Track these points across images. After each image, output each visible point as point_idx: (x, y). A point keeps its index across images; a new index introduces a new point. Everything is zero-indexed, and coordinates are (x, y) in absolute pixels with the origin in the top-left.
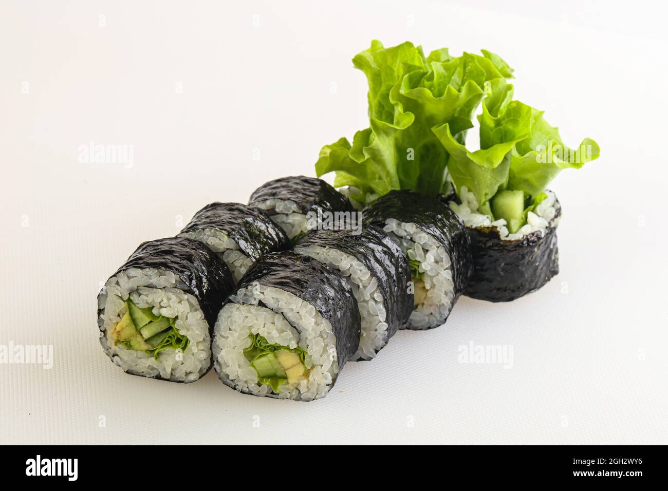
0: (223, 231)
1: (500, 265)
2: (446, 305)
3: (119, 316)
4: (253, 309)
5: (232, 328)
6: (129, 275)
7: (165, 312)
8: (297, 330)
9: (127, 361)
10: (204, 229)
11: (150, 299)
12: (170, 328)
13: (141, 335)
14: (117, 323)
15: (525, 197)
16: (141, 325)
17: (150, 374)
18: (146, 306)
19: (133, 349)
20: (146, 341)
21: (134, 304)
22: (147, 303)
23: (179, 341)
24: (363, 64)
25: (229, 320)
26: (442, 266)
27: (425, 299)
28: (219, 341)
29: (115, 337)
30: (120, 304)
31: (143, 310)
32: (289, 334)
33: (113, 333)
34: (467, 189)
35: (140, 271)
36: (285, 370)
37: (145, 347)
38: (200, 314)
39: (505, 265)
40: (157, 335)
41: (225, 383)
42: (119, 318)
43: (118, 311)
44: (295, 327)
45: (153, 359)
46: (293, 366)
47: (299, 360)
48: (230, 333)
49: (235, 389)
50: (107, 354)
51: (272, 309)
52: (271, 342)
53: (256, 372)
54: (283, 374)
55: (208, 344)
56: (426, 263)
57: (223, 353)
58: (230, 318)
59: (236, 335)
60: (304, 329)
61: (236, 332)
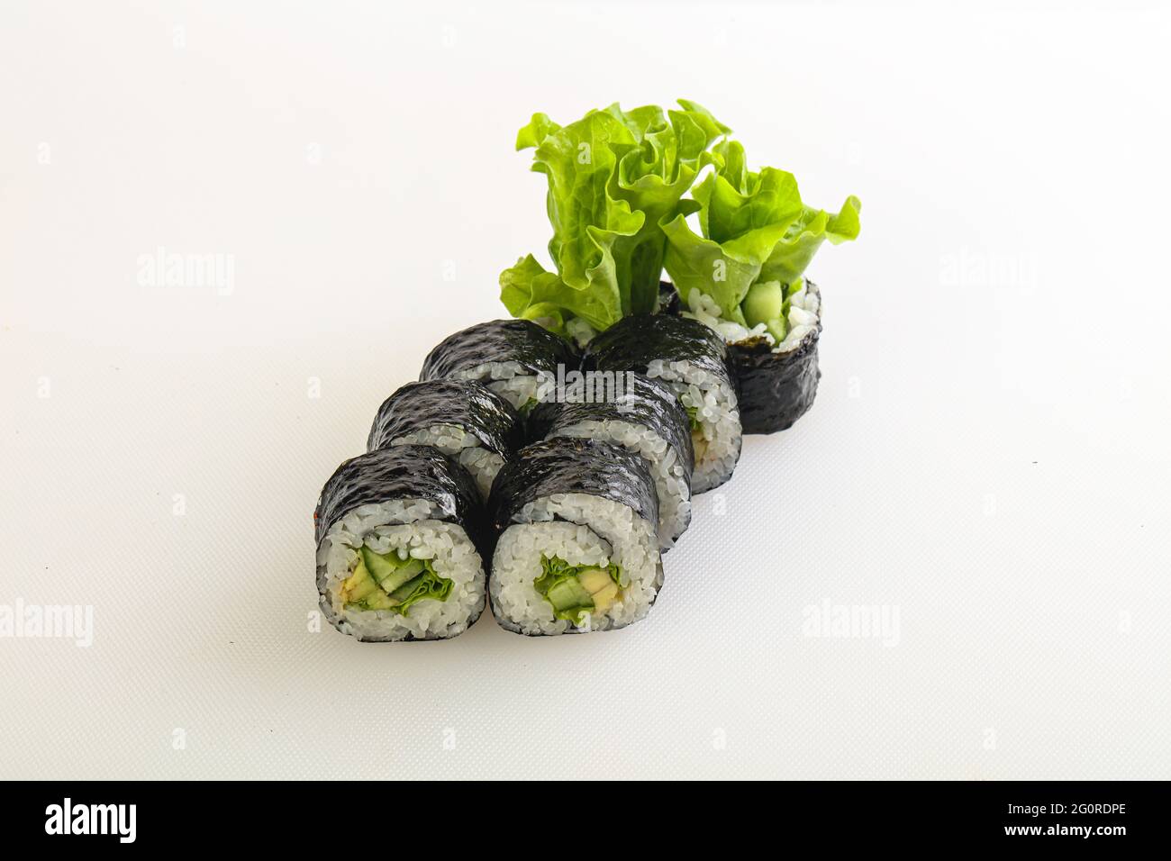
0: (457, 426)
1: (775, 385)
2: (732, 455)
3: (349, 570)
4: (547, 527)
5: (516, 556)
6: (361, 514)
7: (417, 553)
8: (606, 541)
9: (362, 626)
10: (428, 428)
11: (393, 540)
12: (425, 572)
13: (382, 588)
14: (346, 580)
15: (782, 287)
16: (382, 576)
17: (396, 637)
18: (389, 550)
19: (372, 609)
20: (391, 595)
21: (371, 551)
22: (390, 545)
23: (437, 586)
24: (550, 153)
25: (514, 547)
26: (726, 407)
27: (704, 453)
28: (498, 575)
29: (344, 598)
30: (352, 555)
31: (384, 556)
32: (597, 548)
33: (341, 595)
34: (698, 291)
35: (378, 506)
36: (591, 595)
37: (389, 603)
38: (468, 547)
39: (781, 384)
40: (407, 584)
41: (506, 629)
42: (350, 573)
43: (347, 564)
44: (605, 539)
45: (400, 617)
46: (602, 589)
47: (610, 580)
48: (515, 564)
49: (521, 633)
50: (331, 623)
51: (573, 522)
52: (573, 564)
53: (551, 606)
54: (589, 601)
55: (481, 583)
56: (706, 408)
57: (506, 591)
58: (515, 544)
59: (525, 564)
60: (618, 539)
61: (524, 560)
